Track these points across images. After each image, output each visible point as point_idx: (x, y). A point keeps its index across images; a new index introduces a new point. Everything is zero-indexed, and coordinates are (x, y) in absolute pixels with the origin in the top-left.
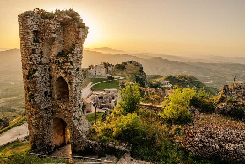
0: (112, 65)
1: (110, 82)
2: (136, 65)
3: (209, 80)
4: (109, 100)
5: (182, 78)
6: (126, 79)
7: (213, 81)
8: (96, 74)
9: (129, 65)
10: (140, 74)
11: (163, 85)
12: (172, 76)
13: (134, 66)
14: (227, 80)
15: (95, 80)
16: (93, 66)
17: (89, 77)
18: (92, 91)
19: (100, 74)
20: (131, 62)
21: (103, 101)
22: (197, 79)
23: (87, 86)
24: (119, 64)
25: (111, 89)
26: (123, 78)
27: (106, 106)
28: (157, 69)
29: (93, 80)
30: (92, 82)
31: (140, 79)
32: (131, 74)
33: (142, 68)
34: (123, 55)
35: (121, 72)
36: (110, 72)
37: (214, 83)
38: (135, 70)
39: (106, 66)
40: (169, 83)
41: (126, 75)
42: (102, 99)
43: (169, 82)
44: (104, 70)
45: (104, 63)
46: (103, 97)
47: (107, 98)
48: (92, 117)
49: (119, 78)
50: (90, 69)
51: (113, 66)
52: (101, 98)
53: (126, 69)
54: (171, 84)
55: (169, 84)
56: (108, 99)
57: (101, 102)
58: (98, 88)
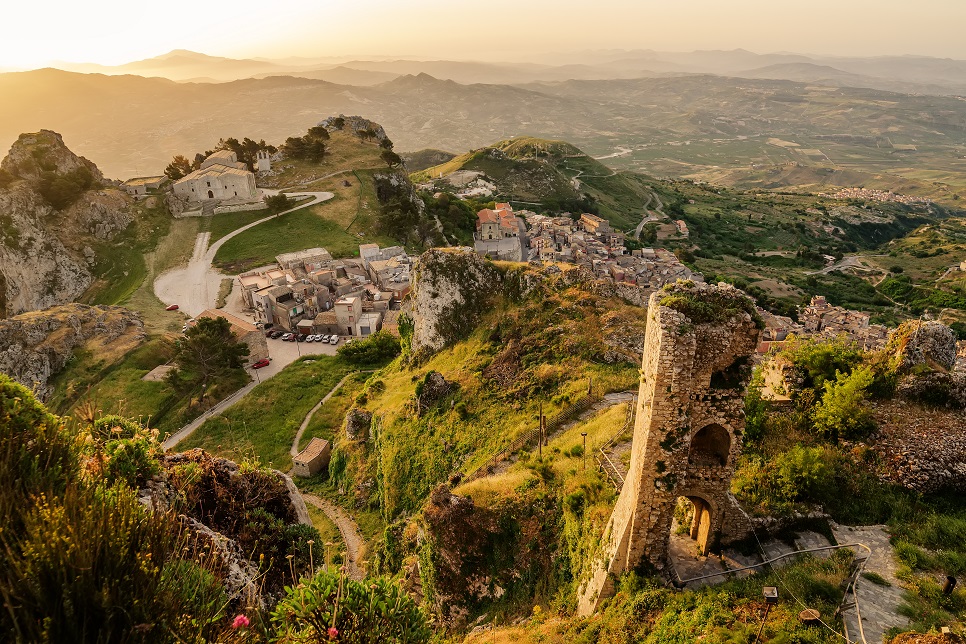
0: (267, 144)
1: (281, 221)
2: (362, 132)
3: (613, 144)
4: (319, 299)
5: (523, 152)
6: (341, 199)
7: (631, 148)
8: (211, 194)
9: (335, 134)
10: (389, 171)
11: (459, 188)
12: (488, 151)
13: (356, 140)
14: (675, 139)
15: (219, 224)
16: (187, 162)
17: (187, 214)
18: (222, 272)
19: (230, 194)
20: (339, 123)
21: (299, 310)
22: (578, 151)
23: (191, 255)
24: (298, 139)
25: (302, 255)
26: (329, 195)
27: (316, 329)
28: (420, 124)
29: (208, 224)
30: (208, 234)
31: (393, 187)
32: (353, 173)
33: (387, 143)
34: (268, 78)
35: (312, 175)
36: (268, 178)
37: (635, 154)
38: (363, 153)
39: (246, 152)
40: (484, 178)
41: (337, 182)
42: (290, 303)
43: (482, 174)
44: (240, 172)
45: (233, 143)
46: (295, 295)
47: (308, 293)
48: (298, 386)
49: (314, 197)
50: (178, 176)
51: (272, 150)
52: (286, 298)
53: (328, 154)
54: (488, 181)
55: (481, 182)
56: (314, 299)
57: (292, 313)
58: (241, 256)
